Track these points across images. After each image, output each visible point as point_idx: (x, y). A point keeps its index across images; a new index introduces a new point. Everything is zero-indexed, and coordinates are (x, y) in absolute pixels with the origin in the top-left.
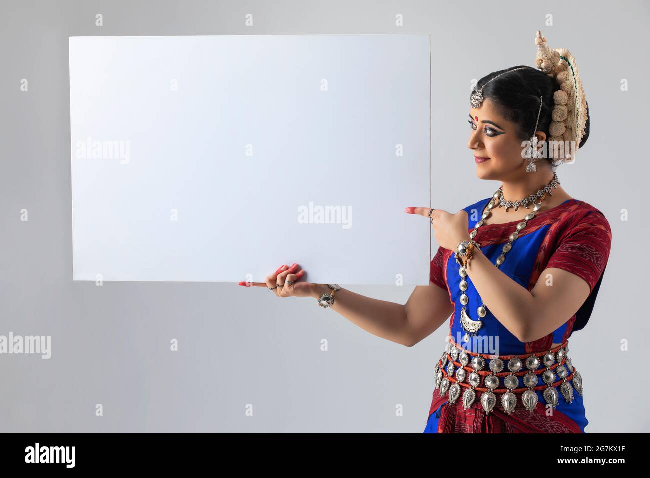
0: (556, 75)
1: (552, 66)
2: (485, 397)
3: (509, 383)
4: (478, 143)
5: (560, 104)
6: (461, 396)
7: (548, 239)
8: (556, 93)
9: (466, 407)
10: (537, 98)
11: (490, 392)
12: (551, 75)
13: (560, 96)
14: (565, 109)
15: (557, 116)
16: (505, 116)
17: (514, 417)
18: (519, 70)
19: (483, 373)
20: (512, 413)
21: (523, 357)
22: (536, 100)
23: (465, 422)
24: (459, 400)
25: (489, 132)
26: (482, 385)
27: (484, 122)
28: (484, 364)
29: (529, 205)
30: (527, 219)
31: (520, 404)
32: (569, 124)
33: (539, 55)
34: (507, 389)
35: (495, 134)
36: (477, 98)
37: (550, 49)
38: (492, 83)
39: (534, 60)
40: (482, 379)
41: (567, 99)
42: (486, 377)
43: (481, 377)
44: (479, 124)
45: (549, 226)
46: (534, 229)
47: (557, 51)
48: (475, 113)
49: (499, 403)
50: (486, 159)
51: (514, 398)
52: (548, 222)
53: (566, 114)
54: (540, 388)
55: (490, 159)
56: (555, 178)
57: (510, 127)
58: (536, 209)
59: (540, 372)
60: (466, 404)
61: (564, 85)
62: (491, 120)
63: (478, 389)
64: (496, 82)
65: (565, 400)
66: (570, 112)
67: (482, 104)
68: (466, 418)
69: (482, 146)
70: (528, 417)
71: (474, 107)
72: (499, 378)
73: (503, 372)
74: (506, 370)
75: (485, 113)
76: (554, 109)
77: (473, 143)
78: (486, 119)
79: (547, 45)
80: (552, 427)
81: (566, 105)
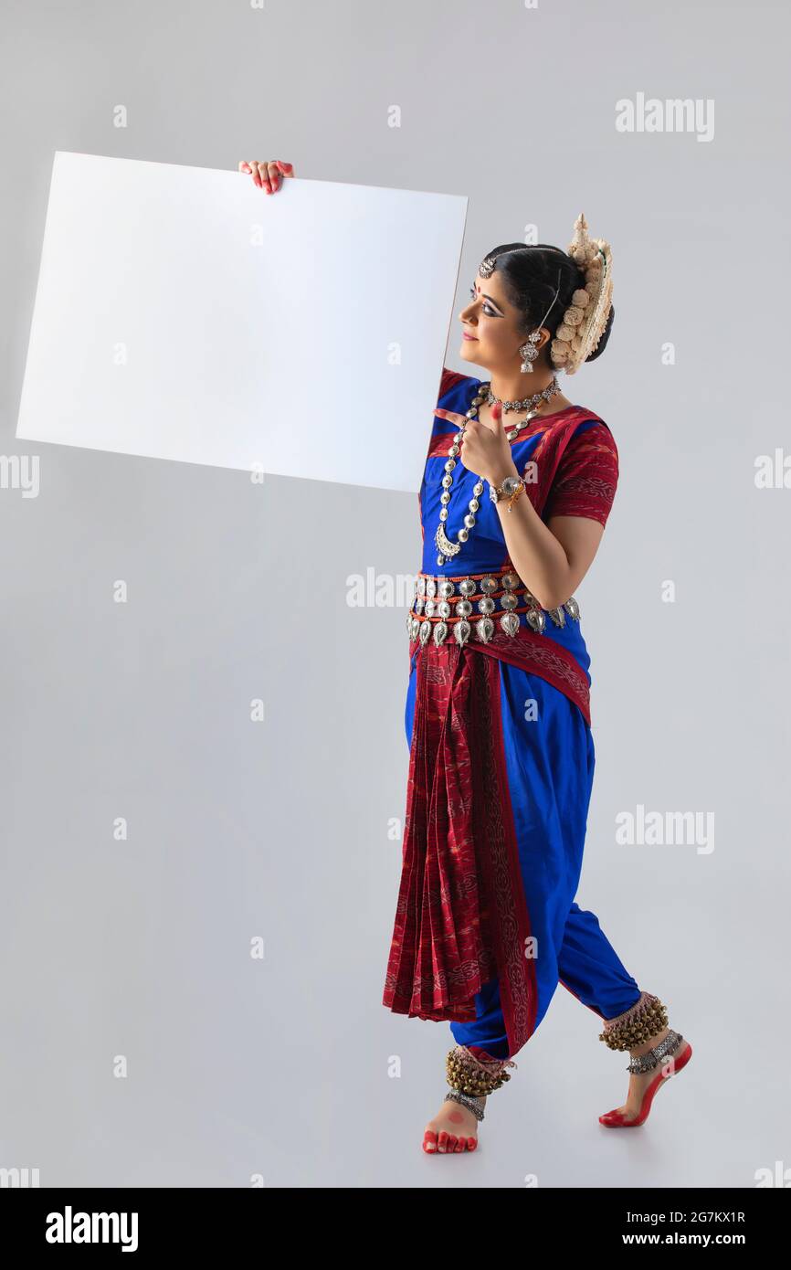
0: (586, 270)
1: (584, 258)
2: (458, 628)
3: (483, 607)
4: (472, 317)
5: (577, 306)
6: (432, 633)
7: (540, 448)
8: (577, 291)
9: (438, 644)
10: (553, 290)
11: (463, 620)
12: (582, 269)
13: (581, 296)
14: (580, 313)
15: (569, 318)
16: (510, 298)
17: (491, 646)
18: (545, 251)
19: (453, 600)
20: (489, 641)
21: (497, 575)
22: (550, 292)
23: (438, 665)
24: (430, 640)
25: (487, 310)
26: (453, 614)
27: (485, 296)
28: (453, 589)
29: (523, 409)
30: (519, 427)
31: (497, 629)
32: (581, 332)
33: (575, 241)
34: (482, 614)
35: (492, 314)
36: (487, 266)
37: (589, 239)
38: (509, 255)
39: (567, 244)
40: (453, 606)
41: (587, 302)
42: (456, 604)
43: (450, 604)
44: (479, 296)
45: (542, 434)
46: (523, 438)
47: (595, 241)
48: (481, 282)
49: (474, 631)
50: (474, 339)
51: (491, 623)
52: (541, 430)
53: (581, 320)
54: (522, 610)
55: (477, 340)
56: (555, 382)
57: (511, 311)
58: (530, 416)
59: (519, 592)
60: (438, 642)
61: (589, 284)
62: (492, 297)
63: (448, 620)
64: (514, 255)
65: (554, 624)
66: (585, 319)
67: (490, 275)
68: (438, 661)
69: (475, 322)
70: (507, 644)
71: (482, 276)
72: (472, 602)
73: (475, 594)
74: (479, 591)
75: (489, 287)
76: (568, 309)
77: (466, 316)
78: (487, 294)
79: (587, 232)
80: (539, 655)
81: (584, 309)
